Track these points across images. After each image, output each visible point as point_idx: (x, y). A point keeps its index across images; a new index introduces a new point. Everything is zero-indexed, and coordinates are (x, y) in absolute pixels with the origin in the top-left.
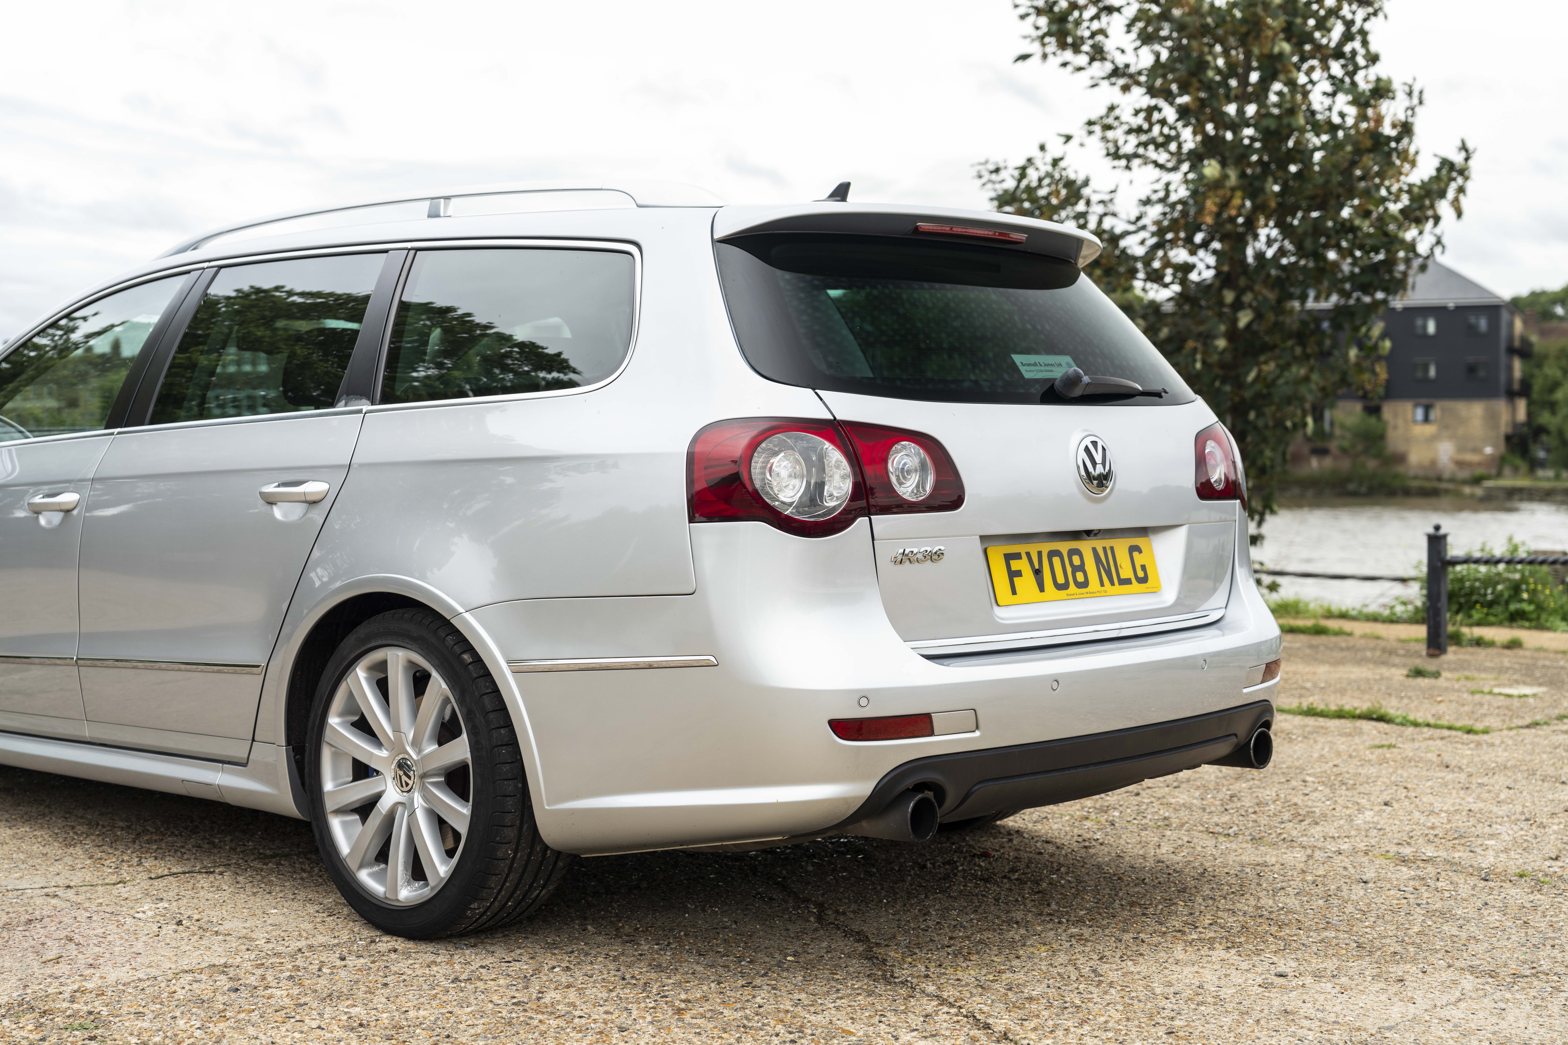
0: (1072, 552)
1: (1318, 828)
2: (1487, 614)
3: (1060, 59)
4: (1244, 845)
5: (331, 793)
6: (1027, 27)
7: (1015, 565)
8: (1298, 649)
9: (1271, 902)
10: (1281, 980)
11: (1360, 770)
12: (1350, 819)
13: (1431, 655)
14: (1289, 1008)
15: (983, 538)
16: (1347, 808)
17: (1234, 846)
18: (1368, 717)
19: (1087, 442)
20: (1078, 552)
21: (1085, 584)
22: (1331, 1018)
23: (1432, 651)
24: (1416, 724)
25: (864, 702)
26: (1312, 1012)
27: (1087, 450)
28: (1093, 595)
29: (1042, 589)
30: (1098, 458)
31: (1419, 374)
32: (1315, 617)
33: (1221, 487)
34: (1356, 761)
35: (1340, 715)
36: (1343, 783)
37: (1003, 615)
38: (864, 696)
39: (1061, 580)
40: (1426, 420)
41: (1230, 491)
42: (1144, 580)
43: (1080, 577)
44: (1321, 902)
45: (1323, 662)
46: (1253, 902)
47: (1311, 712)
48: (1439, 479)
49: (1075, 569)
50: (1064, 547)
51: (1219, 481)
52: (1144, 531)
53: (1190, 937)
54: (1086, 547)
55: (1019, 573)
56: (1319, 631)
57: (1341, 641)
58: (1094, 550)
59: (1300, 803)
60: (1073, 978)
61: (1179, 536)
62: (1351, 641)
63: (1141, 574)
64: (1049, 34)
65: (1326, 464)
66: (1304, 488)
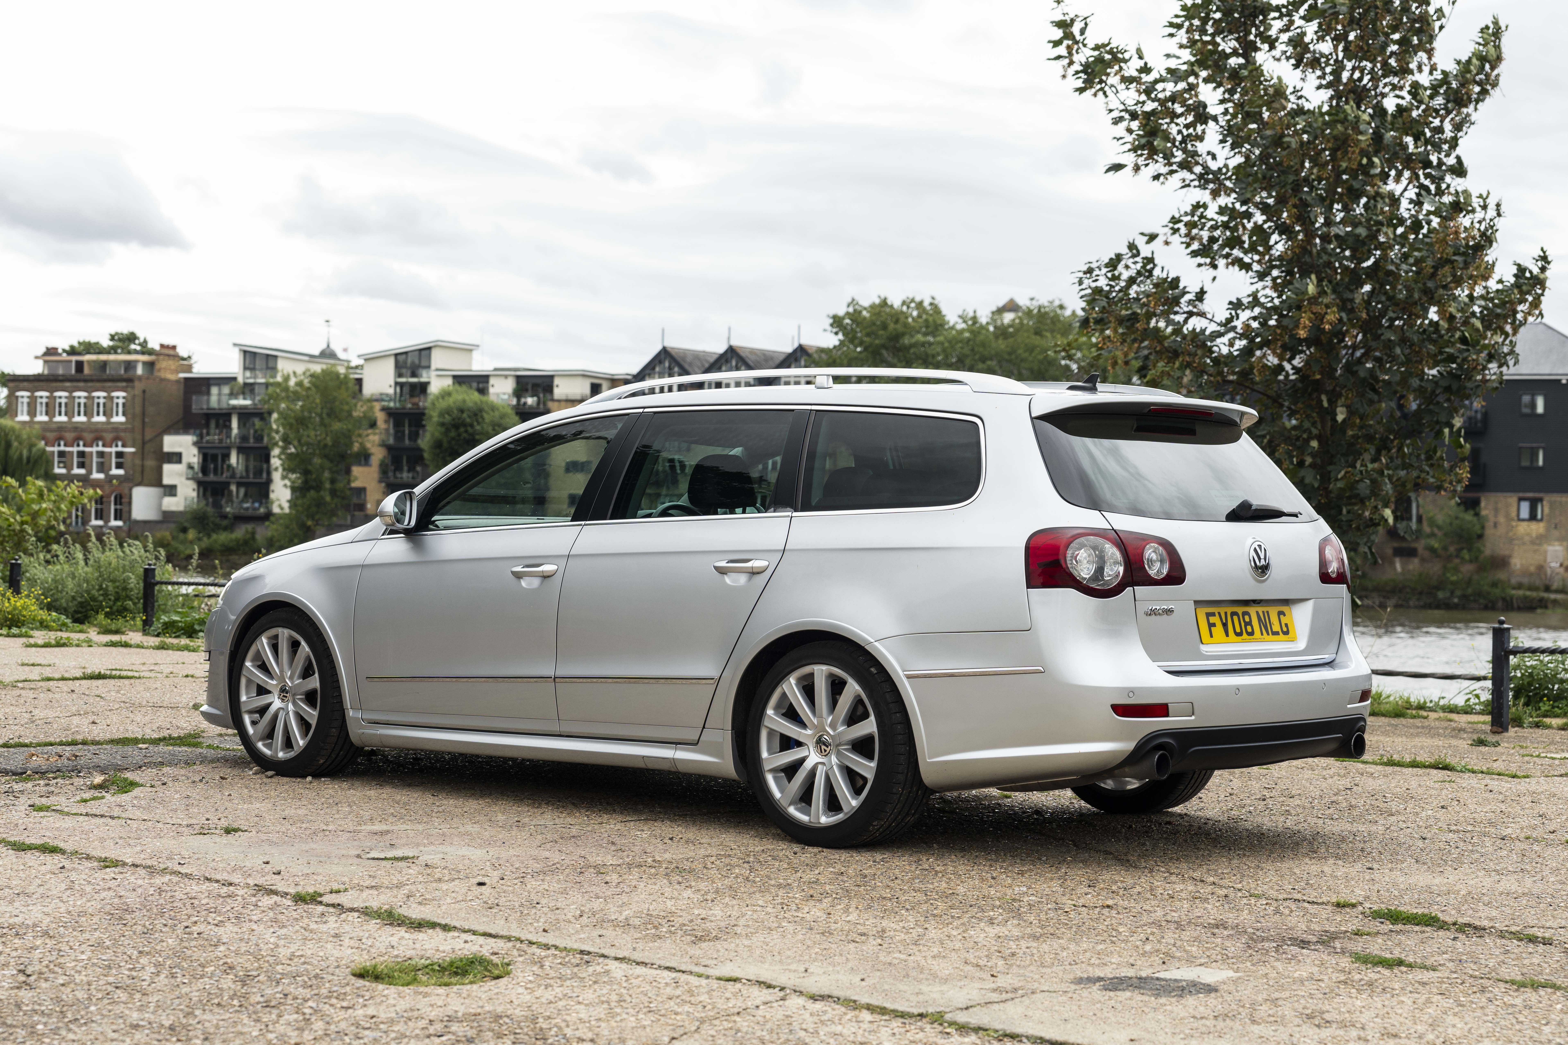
0: (1245, 613)
2: (1553, 707)
5: (767, 759)
6: (1119, 130)
7: (1212, 620)
13: (1494, 732)
15: (1197, 603)
18: (1435, 766)
19: (1255, 545)
20: (1247, 613)
21: (1251, 634)
23: (1495, 729)
24: (1474, 772)
25: (1131, 694)
27: (1255, 550)
28: (1257, 641)
29: (1227, 635)
30: (1262, 556)
31: (1525, 463)
33: (1334, 576)
34: (1423, 788)
35: (1413, 765)
37: (1205, 649)
38: (1132, 691)
39: (1238, 630)
40: (1533, 517)
41: (1340, 578)
42: (1286, 633)
43: (1249, 629)
45: (1401, 736)
48: (1547, 589)
49: (1246, 624)
50: (1240, 610)
51: (1333, 572)
52: (1286, 602)
54: (1252, 610)
55: (1214, 625)
56: (1399, 715)
57: (1418, 723)
58: (1257, 613)
61: (1309, 606)
62: (1426, 723)
63: (1285, 629)
65: (1411, 567)
66: (1384, 597)
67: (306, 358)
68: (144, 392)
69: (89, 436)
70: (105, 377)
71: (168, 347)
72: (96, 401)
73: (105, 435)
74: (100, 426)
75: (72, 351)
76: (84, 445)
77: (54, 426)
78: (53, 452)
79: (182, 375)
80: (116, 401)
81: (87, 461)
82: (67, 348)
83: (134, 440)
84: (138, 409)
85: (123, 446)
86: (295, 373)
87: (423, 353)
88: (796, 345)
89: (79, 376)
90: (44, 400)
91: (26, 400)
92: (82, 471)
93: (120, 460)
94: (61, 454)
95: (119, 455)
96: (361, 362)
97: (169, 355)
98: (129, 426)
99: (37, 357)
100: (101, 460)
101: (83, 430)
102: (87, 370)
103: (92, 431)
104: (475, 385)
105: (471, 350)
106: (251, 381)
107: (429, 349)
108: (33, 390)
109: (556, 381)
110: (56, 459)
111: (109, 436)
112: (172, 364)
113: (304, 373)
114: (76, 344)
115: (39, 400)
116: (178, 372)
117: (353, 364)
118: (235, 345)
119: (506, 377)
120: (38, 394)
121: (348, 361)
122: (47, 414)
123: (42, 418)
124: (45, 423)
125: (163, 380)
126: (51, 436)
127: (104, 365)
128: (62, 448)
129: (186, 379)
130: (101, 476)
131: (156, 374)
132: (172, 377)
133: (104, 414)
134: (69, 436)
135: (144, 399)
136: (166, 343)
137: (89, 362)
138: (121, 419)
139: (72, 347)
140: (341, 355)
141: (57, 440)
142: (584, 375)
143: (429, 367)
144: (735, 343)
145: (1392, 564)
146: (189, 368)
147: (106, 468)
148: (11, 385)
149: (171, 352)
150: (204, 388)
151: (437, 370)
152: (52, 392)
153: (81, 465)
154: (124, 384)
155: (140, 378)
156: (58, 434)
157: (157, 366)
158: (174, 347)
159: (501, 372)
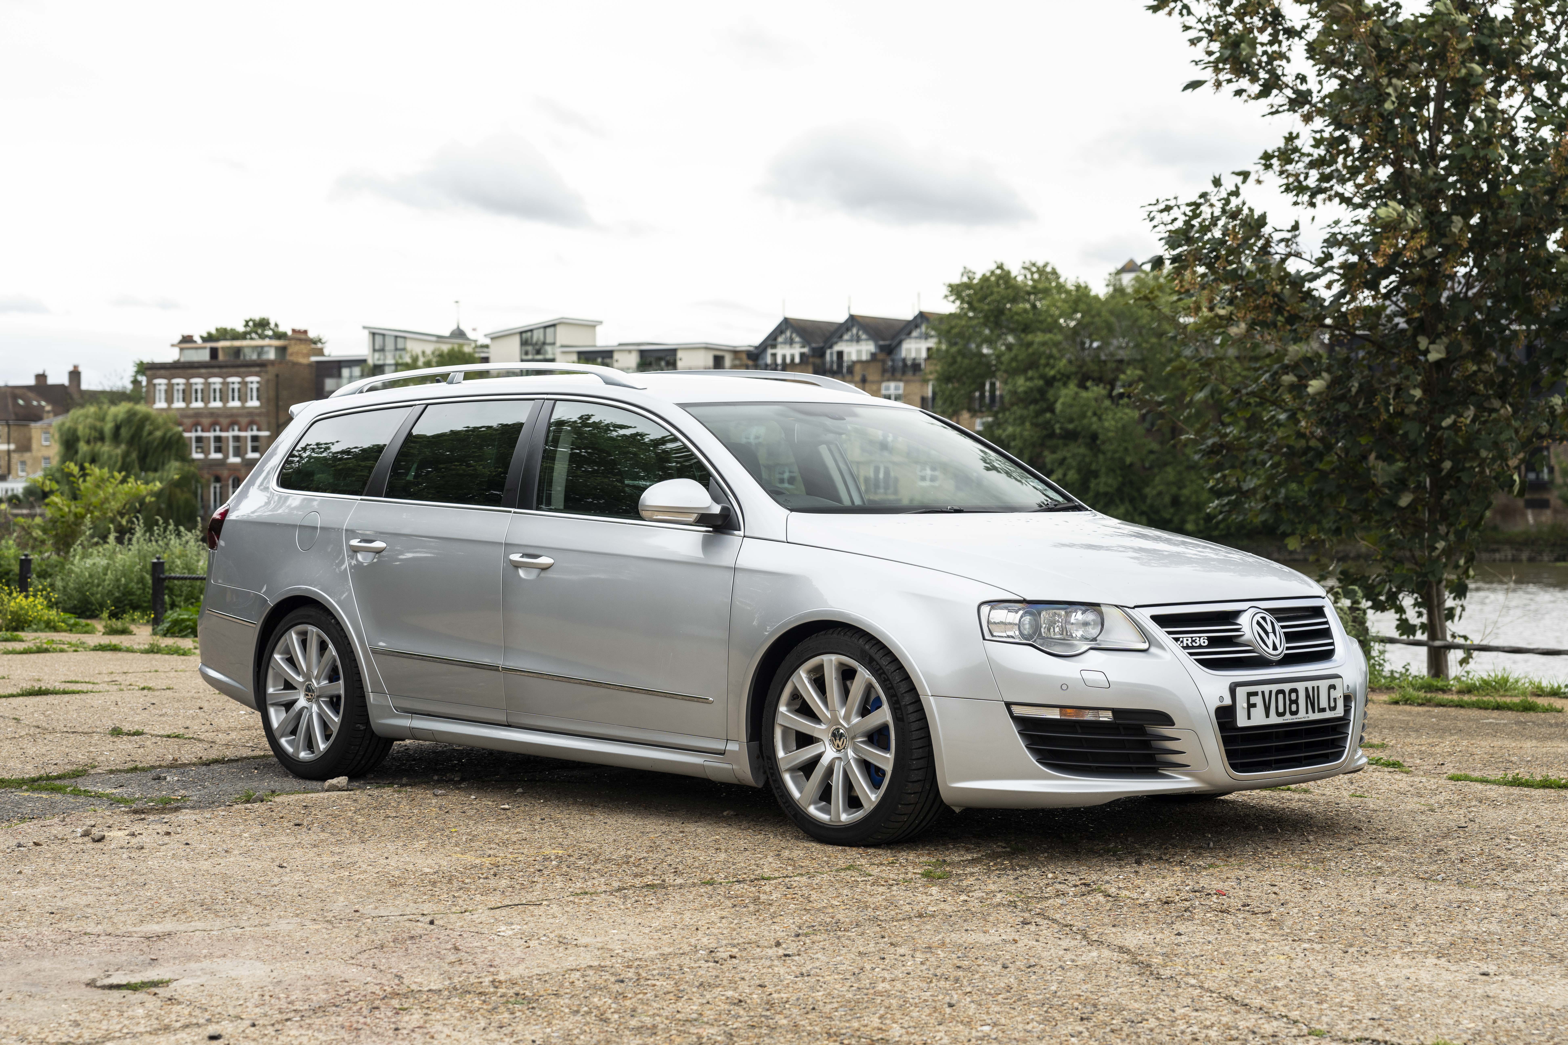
1: (1519, 875)
3: (1235, 86)
4: (1451, 887)
6: (1199, 52)
8: (1505, 724)
9: (1475, 928)
10: (1484, 978)
11: (1561, 830)
12: (1549, 868)
14: (1491, 994)
16: (1547, 860)
17: (1442, 888)
22: (1526, 1000)
26: (1509, 997)
32: (1524, 694)
34: (1558, 823)
35: (1546, 784)
36: (1544, 840)
44: (1520, 928)
46: (1459, 927)
47: (1517, 783)
53: (1406, 950)
56: (1528, 708)
57: (1550, 718)
59: (1503, 856)
60: (1310, 975)
62: (1561, 718)
64: (1222, 59)
65: (1543, 519)
66: (1517, 550)
67: (434, 339)
68: (277, 376)
69: (225, 421)
70: (239, 362)
71: (299, 332)
72: (231, 386)
73: (240, 419)
74: (235, 411)
75: (209, 338)
76: (221, 430)
77: (191, 412)
78: (190, 438)
79: (314, 359)
80: (250, 386)
81: (223, 445)
82: (205, 335)
83: (269, 423)
84: (272, 394)
85: (258, 430)
86: (423, 353)
87: (549, 330)
88: (916, 313)
89: (214, 362)
90: (181, 387)
91: (163, 388)
92: (219, 456)
93: (256, 444)
94: (199, 439)
95: (255, 439)
96: (487, 341)
97: (300, 340)
98: (264, 410)
99: (173, 345)
100: (237, 444)
101: (218, 416)
102: (221, 357)
103: (228, 416)
104: (599, 360)
105: (594, 326)
106: (381, 362)
107: (554, 325)
108: (169, 378)
109: (680, 354)
110: (194, 445)
111: (244, 421)
112: (304, 348)
113: (433, 353)
114: (213, 332)
115: (176, 387)
116: (308, 355)
117: (479, 343)
118: (364, 328)
119: (630, 351)
120: (175, 381)
121: (475, 341)
122: (184, 400)
123: (179, 404)
124: (182, 409)
125: (295, 364)
126: (188, 422)
127: (238, 351)
128: (200, 434)
129: (318, 362)
130: (237, 460)
131: (288, 358)
132: (304, 361)
133: (239, 399)
134: (206, 421)
135: (277, 384)
136: (297, 328)
137: (223, 348)
138: (254, 403)
139: (210, 335)
140: (470, 335)
141: (194, 426)
142: (707, 348)
143: (554, 344)
144: (856, 312)
145: (1524, 516)
146: (320, 352)
147: (242, 452)
148: (149, 373)
149: (303, 336)
150: (335, 371)
151: (562, 346)
152: (188, 378)
153: (218, 450)
154: (257, 369)
155: (272, 363)
156: (196, 419)
157: (290, 350)
158: (305, 332)
159: (625, 348)
